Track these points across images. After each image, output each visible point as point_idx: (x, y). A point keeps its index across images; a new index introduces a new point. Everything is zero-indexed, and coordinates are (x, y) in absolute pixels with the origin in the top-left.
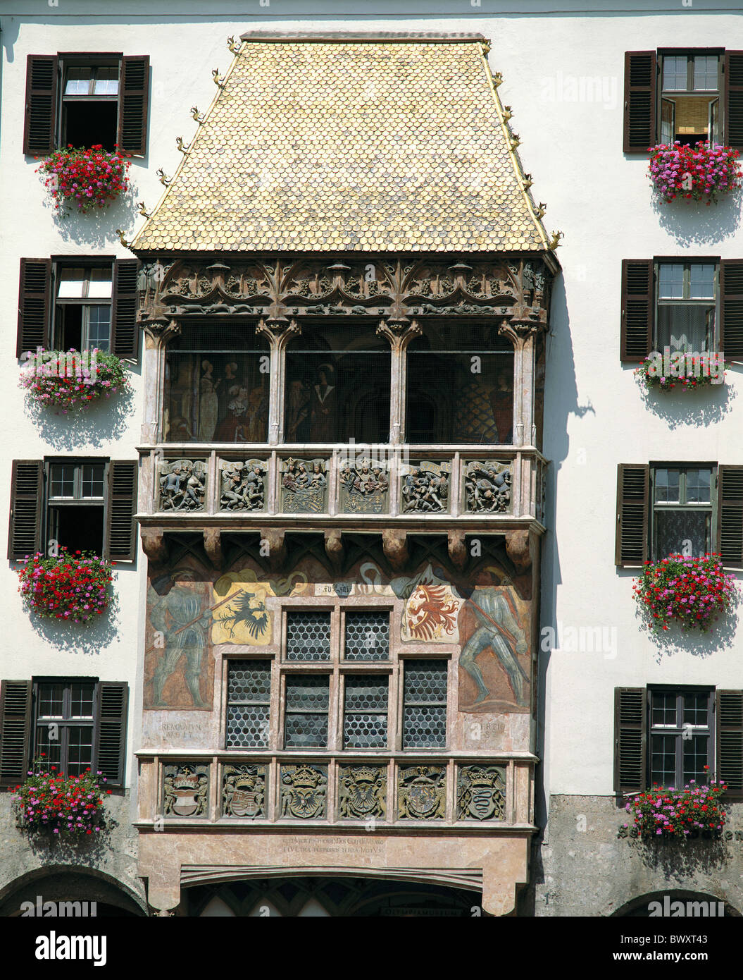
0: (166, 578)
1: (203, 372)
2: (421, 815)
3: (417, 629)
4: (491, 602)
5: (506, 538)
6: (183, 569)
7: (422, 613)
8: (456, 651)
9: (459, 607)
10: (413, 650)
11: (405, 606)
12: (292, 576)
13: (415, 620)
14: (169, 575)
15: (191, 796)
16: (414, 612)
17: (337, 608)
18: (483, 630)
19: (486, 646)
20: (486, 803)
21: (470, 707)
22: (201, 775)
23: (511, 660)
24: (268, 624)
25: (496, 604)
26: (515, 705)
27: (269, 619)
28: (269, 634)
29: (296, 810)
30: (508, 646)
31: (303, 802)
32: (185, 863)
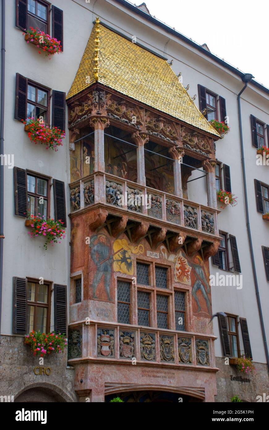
0: (96, 237)
1: (84, 152)
2: (185, 361)
3: (179, 276)
4: (199, 271)
5: (214, 244)
6: (101, 234)
7: (180, 271)
8: (190, 289)
9: (190, 270)
10: (178, 286)
11: (175, 267)
12: (139, 246)
13: (178, 274)
14: (97, 236)
15: (107, 346)
16: (178, 270)
17: (154, 263)
18: (197, 282)
19: (199, 288)
20: (203, 357)
21: (196, 314)
22: (111, 335)
23: (206, 295)
24: (133, 266)
25: (200, 271)
26: (208, 315)
27: (133, 263)
28: (133, 270)
29: (146, 355)
30: (205, 289)
31: (148, 352)
32: (106, 382)
